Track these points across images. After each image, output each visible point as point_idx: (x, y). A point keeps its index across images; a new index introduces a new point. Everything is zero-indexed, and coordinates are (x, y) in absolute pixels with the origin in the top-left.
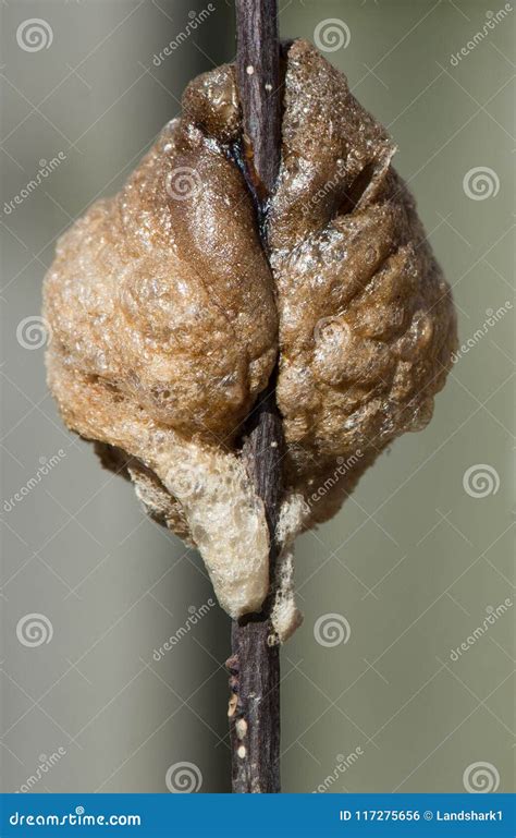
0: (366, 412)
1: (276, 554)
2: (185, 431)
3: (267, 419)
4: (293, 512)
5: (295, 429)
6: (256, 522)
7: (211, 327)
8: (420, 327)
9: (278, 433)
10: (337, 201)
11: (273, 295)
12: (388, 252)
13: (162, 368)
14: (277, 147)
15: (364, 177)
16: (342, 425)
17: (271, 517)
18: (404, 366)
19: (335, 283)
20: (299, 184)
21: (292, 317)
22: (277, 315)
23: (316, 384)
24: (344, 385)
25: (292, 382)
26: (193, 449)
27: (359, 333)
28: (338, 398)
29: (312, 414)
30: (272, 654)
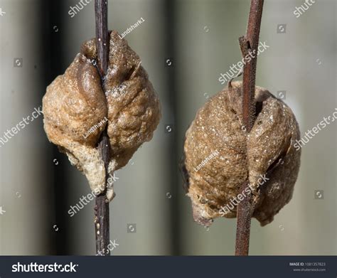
0: (133, 136)
1: (107, 176)
2: (81, 142)
3: (105, 138)
4: (112, 165)
5: (113, 141)
6: (102, 168)
7: (88, 113)
8: (149, 112)
9: (108, 142)
10: (124, 76)
11: (106, 103)
12: (139, 91)
13: (75, 124)
14: (108, 61)
15: (132, 69)
16: (126, 140)
17: (106, 166)
18: (144, 123)
19: (124, 100)
20: (113, 72)
21: (111, 110)
22: (107, 109)
23: (118, 129)
24: (127, 129)
25: (112, 128)
26: (84, 147)
27: (131, 114)
28: (125, 132)
29: (117, 137)
30: (107, 205)
